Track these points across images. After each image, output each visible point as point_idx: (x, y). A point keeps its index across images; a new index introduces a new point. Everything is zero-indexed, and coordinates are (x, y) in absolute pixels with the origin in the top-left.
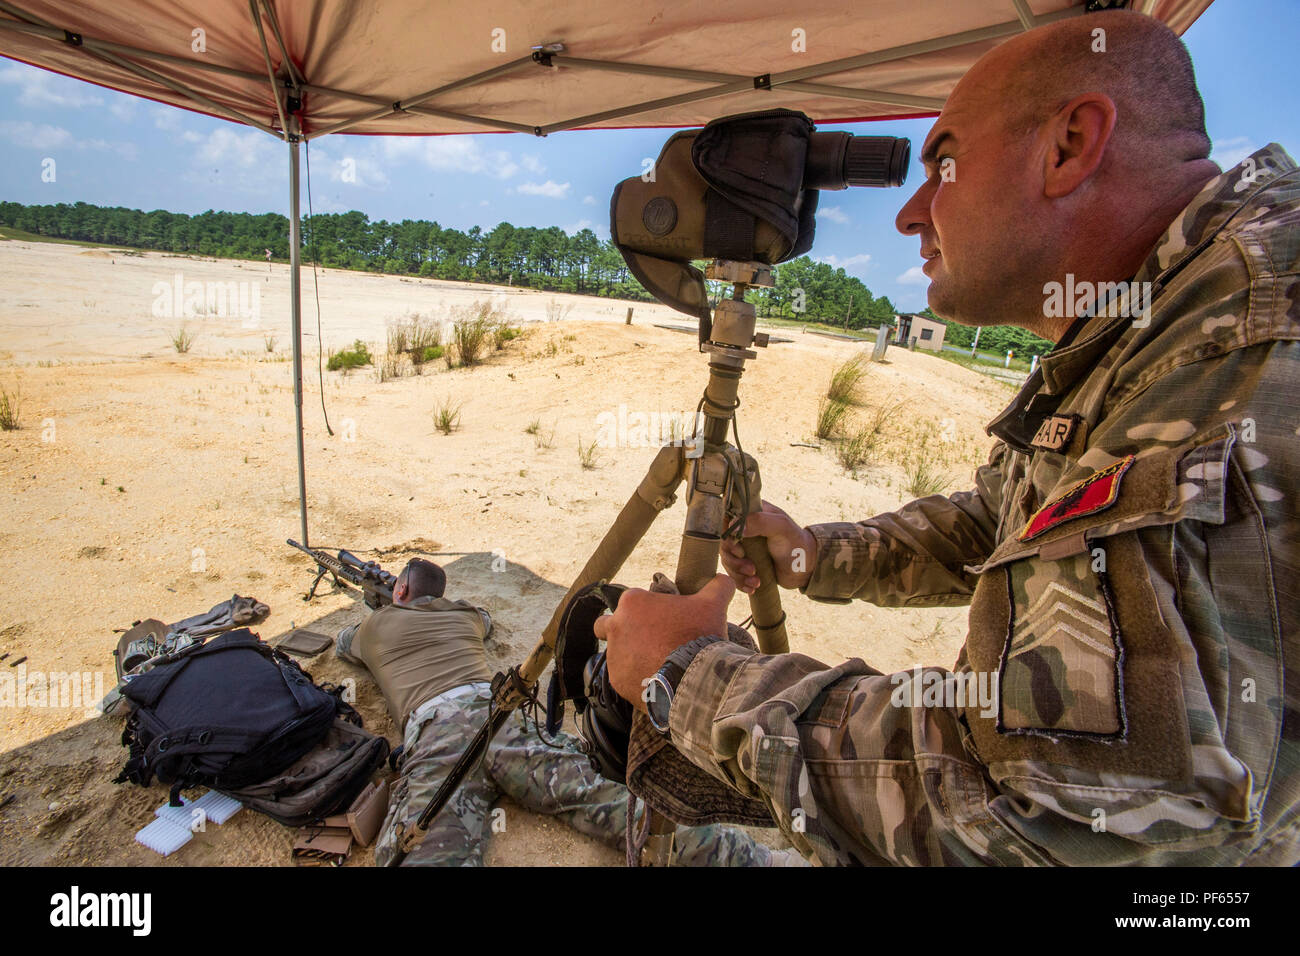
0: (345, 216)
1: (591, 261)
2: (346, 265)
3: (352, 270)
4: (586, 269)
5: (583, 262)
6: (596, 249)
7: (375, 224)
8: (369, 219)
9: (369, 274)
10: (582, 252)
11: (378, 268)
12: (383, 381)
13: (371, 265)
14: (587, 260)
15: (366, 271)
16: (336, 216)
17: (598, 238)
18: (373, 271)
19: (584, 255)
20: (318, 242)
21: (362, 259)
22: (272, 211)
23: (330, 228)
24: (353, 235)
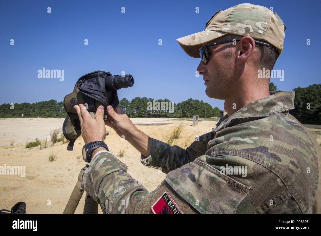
0: (49, 102)
1: (127, 107)
2: (49, 116)
3: (51, 117)
4: (125, 110)
5: (124, 108)
6: (128, 103)
7: (59, 103)
8: (57, 101)
9: (56, 118)
10: (124, 105)
11: (60, 116)
12: (41, 149)
13: (57, 115)
14: (126, 107)
15: (56, 117)
16: (46, 102)
17: (128, 100)
18: (58, 117)
19: (124, 106)
20: (40, 110)
21: (55, 114)
22: (25, 102)
23: (45, 105)
24: (52, 107)
